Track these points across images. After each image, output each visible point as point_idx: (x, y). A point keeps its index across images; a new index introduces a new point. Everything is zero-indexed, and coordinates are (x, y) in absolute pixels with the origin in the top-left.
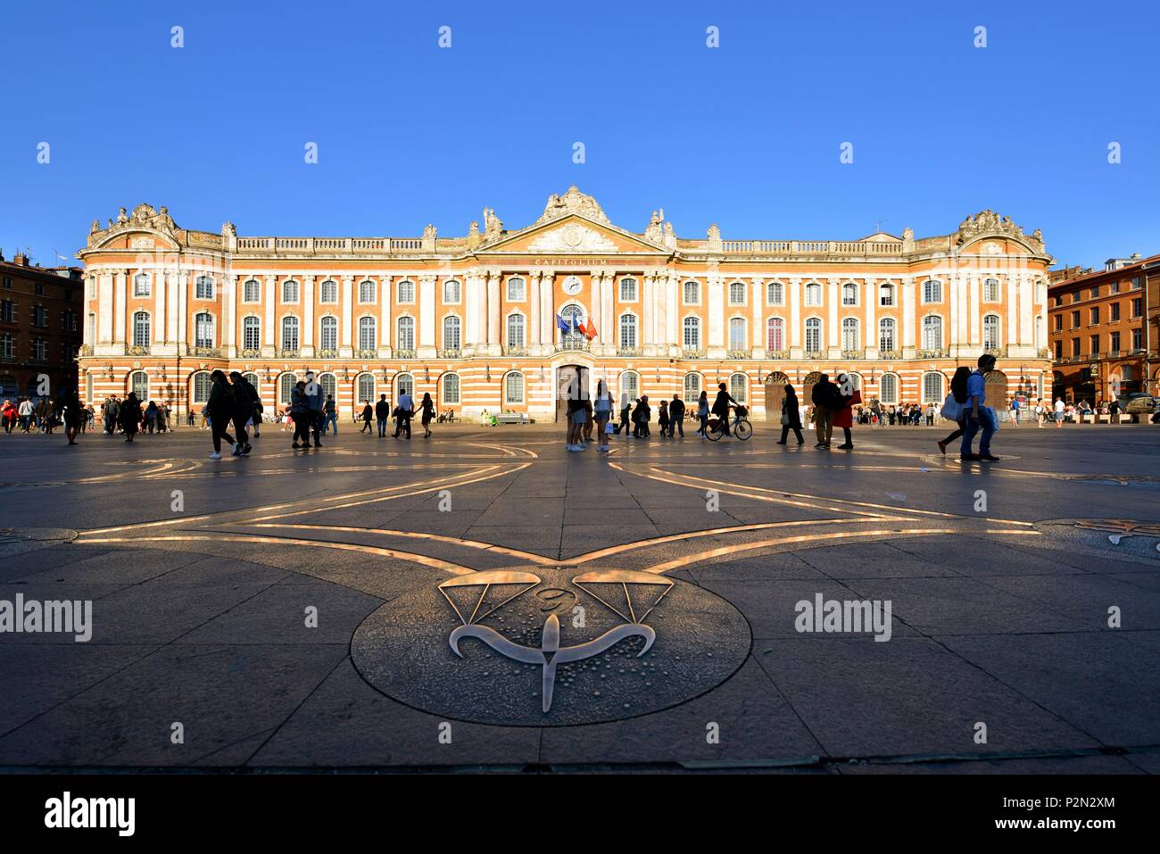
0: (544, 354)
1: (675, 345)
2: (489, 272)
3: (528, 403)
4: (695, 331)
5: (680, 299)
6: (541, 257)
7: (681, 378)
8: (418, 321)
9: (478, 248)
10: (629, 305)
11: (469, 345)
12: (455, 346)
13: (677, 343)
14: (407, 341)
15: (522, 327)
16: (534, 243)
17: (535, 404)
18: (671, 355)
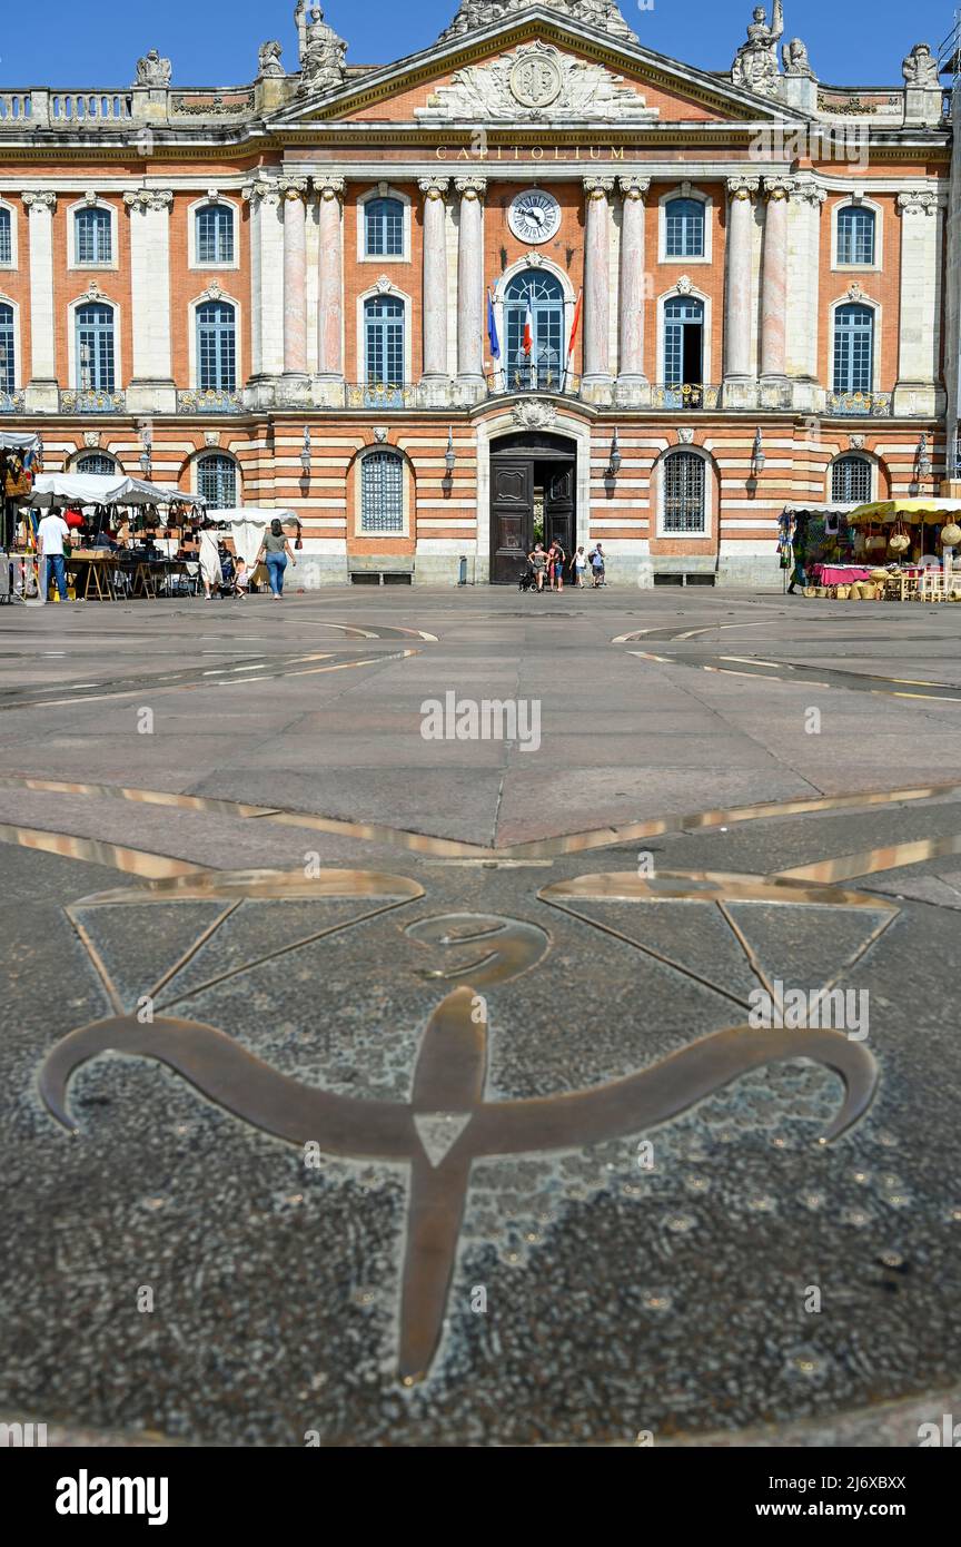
0: (458, 403)
1: (807, 379)
2: (310, 179)
3: (417, 533)
4: (864, 343)
5: (824, 253)
6: (451, 140)
7: (822, 467)
8: (127, 315)
9: (280, 114)
10: (685, 268)
11: (260, 378)
12: (224, 380)
13: (813, 373)
14: (98, 368)
15: (399, 329)
16: (431, 98)
17: (435, 534)
18: (796, 405)
